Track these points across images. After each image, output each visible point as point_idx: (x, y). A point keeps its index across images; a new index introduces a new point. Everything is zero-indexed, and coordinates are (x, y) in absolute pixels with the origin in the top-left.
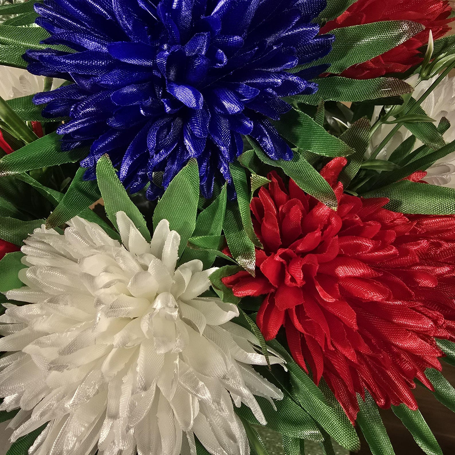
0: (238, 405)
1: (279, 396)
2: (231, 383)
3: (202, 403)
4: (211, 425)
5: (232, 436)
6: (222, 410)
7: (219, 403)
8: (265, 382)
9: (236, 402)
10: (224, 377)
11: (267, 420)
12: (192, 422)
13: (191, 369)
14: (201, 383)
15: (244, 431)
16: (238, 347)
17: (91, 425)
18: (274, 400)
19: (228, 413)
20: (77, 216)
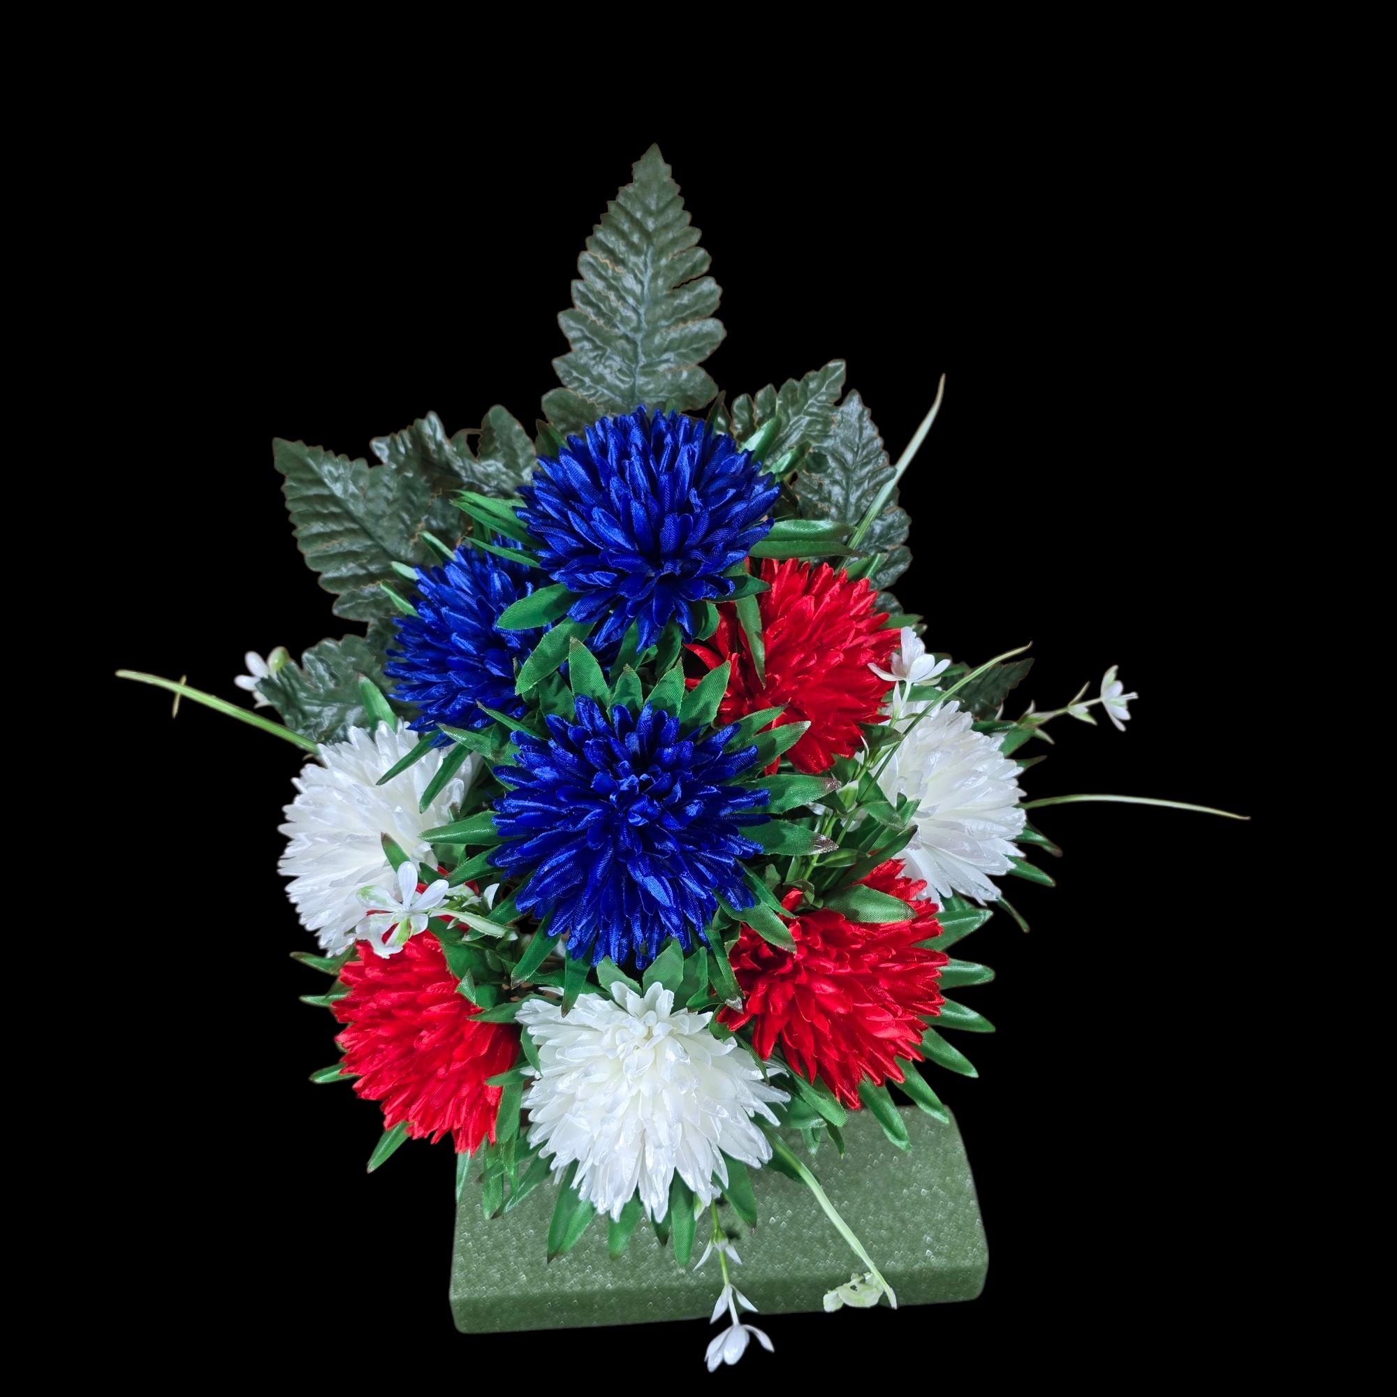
0: (752, 1115)
1: (786, 1098)
2: (743, 1100)
3: (722, 1120)
4: (732, 1137)
5: (752, 1140)
6: (739, 1122)
7: (736, 1118)
8: (771, 1089)
9: (749, 1113)
10: (736, 1098)
11: (780, 1120)
12: (718, 1137)
13: (707, 1097)
14: (718, 1107)
15: (763, 1135)
16: (742, 1068)
17: (637, 1160)
18: (783, 1103)
19: (745, 1124)
20: (580, 995)
